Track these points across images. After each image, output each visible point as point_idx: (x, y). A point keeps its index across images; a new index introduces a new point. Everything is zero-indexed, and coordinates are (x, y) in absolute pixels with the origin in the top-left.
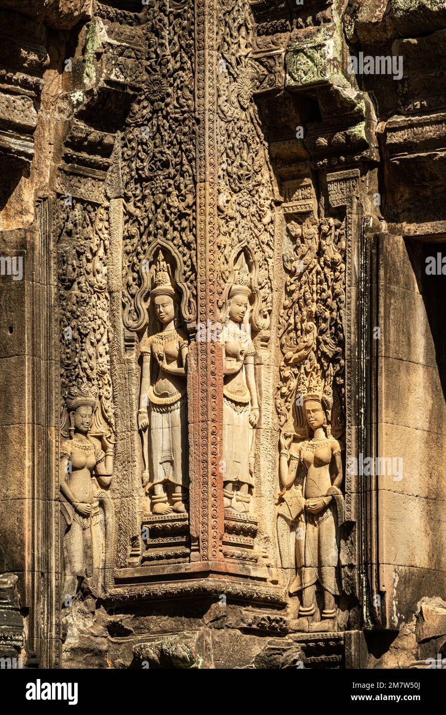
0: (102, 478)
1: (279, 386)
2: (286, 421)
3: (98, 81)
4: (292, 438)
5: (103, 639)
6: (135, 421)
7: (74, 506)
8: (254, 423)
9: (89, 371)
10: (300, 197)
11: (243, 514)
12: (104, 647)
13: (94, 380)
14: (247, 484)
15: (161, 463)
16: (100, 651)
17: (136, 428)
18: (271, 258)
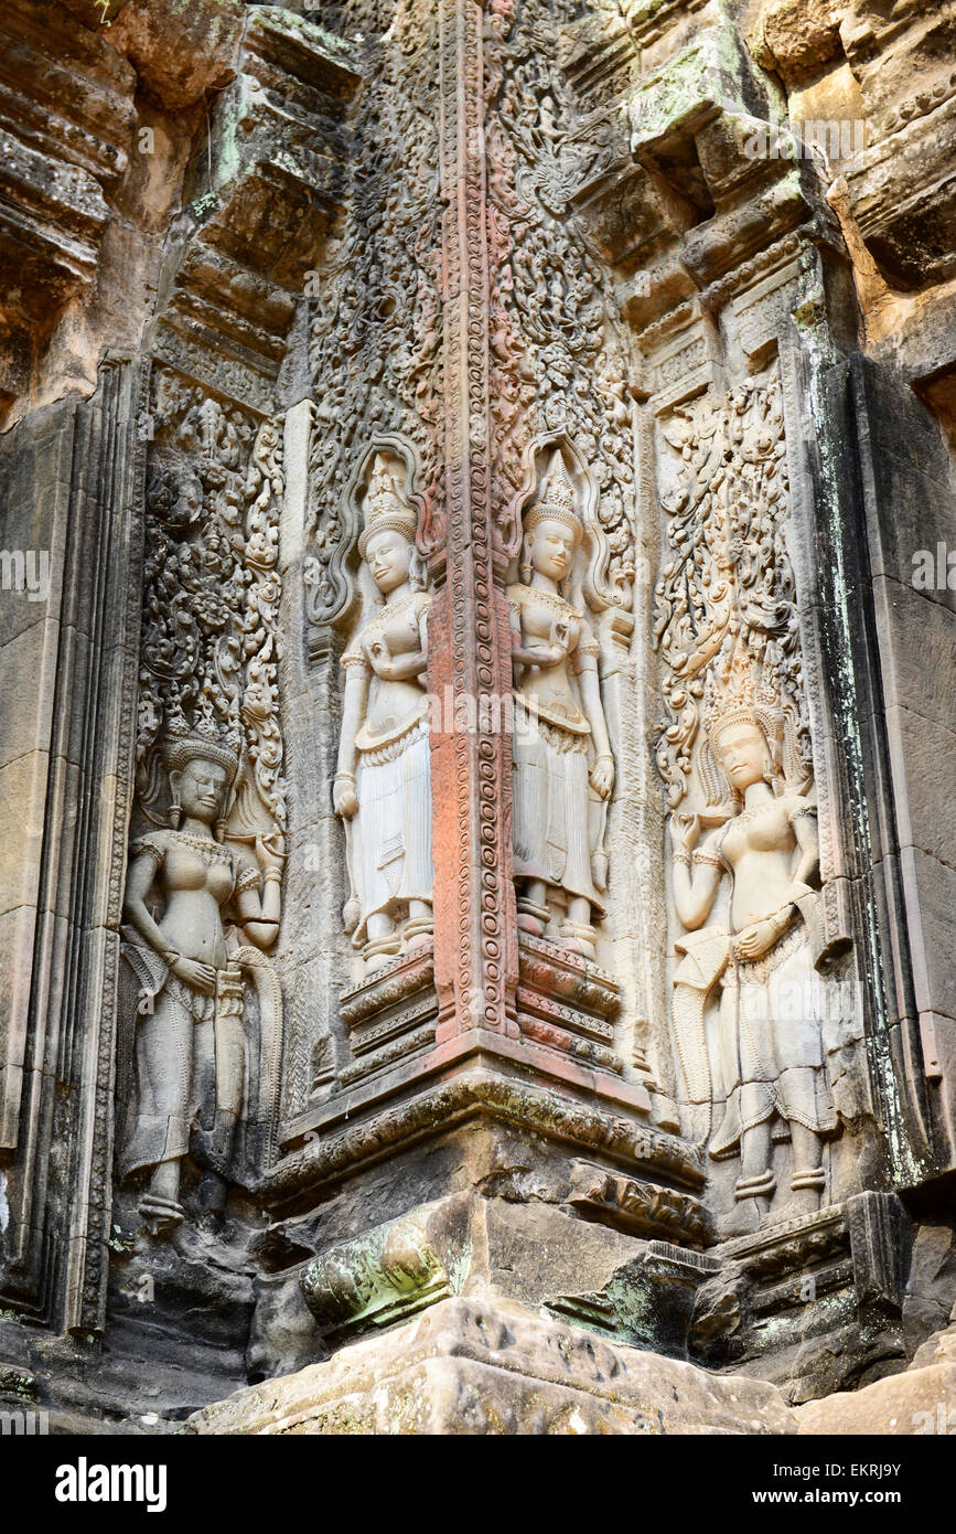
0: (253, 926)
1: (662, 727)
2: (684, 796)
3: (243, 165)
4: (695, 822)
5: (244, 1280)
6: (325, 798)
7: (166, 961)
8: (603, 790)
9: (221, 702)
10: (686, 369)
11: (572, 955)
12: (245, 1296)
13: (233, 719)
14: (587, 899)
15: (381, 869)
16: (234, 1304)
17: (327, 810)
18: (629, 482)
